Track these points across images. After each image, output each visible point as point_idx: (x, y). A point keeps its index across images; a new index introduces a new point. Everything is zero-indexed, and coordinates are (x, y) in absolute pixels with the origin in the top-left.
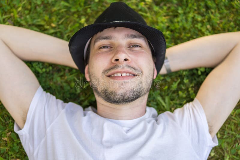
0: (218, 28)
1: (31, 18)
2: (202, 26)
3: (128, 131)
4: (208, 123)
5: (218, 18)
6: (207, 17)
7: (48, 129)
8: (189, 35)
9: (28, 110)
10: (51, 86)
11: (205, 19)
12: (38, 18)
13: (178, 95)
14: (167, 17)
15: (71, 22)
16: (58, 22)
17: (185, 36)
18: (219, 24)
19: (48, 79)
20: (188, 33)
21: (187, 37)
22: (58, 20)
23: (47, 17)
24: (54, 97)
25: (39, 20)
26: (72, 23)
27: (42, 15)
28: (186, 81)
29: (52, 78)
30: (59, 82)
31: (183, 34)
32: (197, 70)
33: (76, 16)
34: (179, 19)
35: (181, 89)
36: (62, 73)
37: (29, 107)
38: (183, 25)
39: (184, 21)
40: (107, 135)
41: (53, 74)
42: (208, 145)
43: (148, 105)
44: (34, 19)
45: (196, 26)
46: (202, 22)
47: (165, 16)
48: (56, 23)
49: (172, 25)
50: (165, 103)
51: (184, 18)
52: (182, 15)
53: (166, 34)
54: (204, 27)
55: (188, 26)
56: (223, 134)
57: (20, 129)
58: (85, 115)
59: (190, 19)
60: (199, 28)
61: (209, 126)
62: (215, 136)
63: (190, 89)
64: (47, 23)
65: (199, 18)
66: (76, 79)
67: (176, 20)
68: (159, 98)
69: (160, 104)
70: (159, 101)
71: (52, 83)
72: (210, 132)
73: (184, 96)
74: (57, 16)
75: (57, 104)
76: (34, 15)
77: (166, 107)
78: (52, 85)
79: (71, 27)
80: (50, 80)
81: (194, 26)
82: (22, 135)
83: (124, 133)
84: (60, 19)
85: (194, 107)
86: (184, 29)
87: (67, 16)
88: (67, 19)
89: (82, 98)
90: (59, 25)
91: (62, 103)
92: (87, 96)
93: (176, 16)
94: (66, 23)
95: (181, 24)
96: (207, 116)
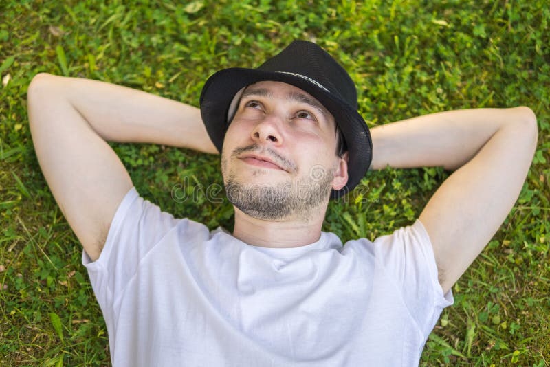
0: (458, 95)
1: (120, 71)
2: (428, 92)
3: (282, 266)
4: (438, 263)
5: (459, 77)
6: (437, 75)
7: (143, 261)
8: (404, 106)
9: (109, 228)
10: (151, 191)
11: (434, 79)
12: (133, 73)
13: (382, 212)
14: (366, 75)
15: (191, 80)
16: (168, 79)
17: (396, 107)
18: (459, 88)
19: (145, 180)
20: (403, 103)
21: (400, 109)
22: (167, 76)
23: (148, 71)
24: (158, 208)
25: (135, 75)
26: (192, 83)
27: (139, 68)
28: (397, 185)
29: (154, 178)
30: (166, 185)
31: (393, 105)
32: (421, 170)
33: (200, 69)
34: (387, 77)
35: (388, 202)
36: (172, 170)
37: (111, 221)
38: (393, 87)
39: (396, 81)
40: (245, 273)
41: (154, 171)
42: (436, 303)
43: (325, 228)
44: (125, 74)
45: (418, 90)
46: (429, 84)
47: (360, 73)
48: (163, 81)
49: (374, 88)
50: (359, 226)
51: (395, 75)
52: (393, 70)
53: (362, 103)
54: (433, 92)
55: (403, 90)
56: (465, 287)
57: (90, 261)
58: (210, 238)
59: (406, 78)
60: (424, 94)
61: (439, 269)
62: (449, 291)
63: (404, 202)
64: (148, 81)
65: (424, 77)
66: (195, 179)
67: (380, 79)
68: (348, 217)
69: (349, 228)
70: (346, 221)
71: (152, 187)
72: (441, 281)
73: (393, 214)
74: (167, 69)
75: (162, 219)
76: (126, 67)
77: (358, 232)
78: (154, 190)
79: (190, 88)
80: (150, 181)
81: (413, 91)
82: (96, 272)
83: (276, 270)
84: (171, 75)
85: (414, 234)
86: (396, 95)
87: (185, 70)
88: (183, 74)
89: (206, 213)
90: (168, 85)
91: (172, 219)
92: (215, 210)
93: (383, 73)
94: (183, 82)
95: (389, 86)
96: (435, 250)
